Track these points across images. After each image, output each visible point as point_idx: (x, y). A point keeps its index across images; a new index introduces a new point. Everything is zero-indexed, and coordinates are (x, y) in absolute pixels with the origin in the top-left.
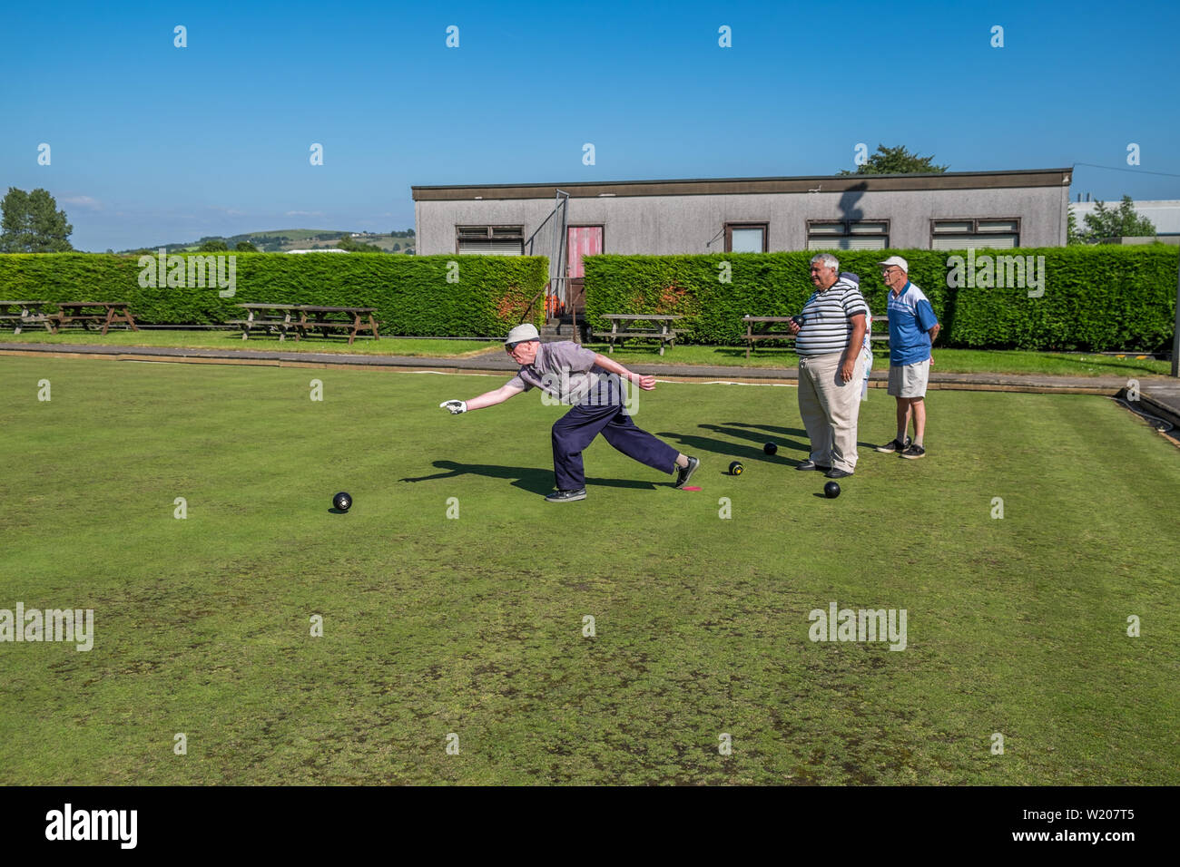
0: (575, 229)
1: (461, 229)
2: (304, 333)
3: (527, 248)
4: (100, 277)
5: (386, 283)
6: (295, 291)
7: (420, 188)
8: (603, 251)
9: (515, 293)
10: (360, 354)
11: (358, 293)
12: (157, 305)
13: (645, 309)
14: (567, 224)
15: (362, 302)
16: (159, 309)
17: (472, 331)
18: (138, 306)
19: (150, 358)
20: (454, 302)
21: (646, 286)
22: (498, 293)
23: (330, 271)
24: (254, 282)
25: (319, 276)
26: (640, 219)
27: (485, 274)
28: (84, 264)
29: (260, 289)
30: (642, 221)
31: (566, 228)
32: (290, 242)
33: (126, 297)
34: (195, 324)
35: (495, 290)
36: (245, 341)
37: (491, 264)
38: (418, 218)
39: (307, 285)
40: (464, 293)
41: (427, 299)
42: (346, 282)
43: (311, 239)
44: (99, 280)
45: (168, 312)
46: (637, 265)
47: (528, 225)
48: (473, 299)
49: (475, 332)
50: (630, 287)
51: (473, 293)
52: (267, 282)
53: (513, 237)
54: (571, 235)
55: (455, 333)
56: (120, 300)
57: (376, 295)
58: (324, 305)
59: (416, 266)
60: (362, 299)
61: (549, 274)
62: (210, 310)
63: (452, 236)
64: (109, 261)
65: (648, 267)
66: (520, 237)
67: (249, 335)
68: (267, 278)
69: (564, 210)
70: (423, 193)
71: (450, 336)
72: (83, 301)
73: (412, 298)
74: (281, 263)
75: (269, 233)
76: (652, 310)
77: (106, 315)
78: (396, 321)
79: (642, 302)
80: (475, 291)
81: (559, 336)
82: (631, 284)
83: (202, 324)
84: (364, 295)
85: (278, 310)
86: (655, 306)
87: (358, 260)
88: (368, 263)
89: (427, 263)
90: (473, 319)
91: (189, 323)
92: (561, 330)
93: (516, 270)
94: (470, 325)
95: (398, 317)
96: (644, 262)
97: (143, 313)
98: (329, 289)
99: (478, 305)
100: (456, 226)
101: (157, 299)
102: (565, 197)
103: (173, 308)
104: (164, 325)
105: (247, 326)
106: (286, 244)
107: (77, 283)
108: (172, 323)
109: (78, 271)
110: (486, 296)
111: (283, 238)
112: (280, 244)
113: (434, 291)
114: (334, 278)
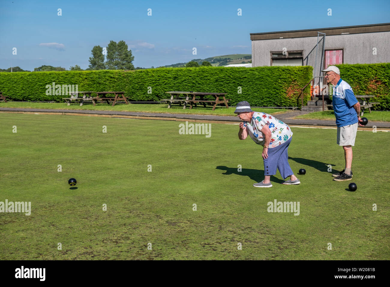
0: (329, 52)
1: (273, 53)
2: (194, 106)
3: (305, 62)
4: (116, 80)
5: (234, 81)
6: (194, 85)
7: (254, 34)
8: (343, 62)
9: (295, 84)
10: (214, 115)
11: (222, 86)
12: (137, 92)
13: (360, 92)
14: (324, 49)
15: (224, 90)
16: (139, 94)
17: (274, 104)
18: (130, 93)
19: (124, 116)
20: (266, 90)
21: (360, 80)
22: (287, 85)
23: (210, 75)
24: (177, 81)
25: (205, 78)
26: (362, 45)
27: (280, 75)
28: (110, 75)
29: (179, 85)
30: (363, 46)
31: (324, 51)
32: (231, 61)
33: (126, 89)
34: (153, 101)
35: (285, 83)
36: (168, 109)
37: (283, 71)
38: (253, 49)
39: (200, 82)
40: (270, 85)
41: (253, 88)
42: (217, 81)
43: (241, 59)
44: (115, 82)
45: (142, 96)
46: (356, 70)
47: (305, 50)
48: (274, 88)
49: (276, 104)
50: (352, 81)
51: (275, 85)
52: (183, 81)
53: (298, 56)
54: (327, 54)
55: (266, 105)
56: (123, 90)
57: (230, 87)
58: (207, 92)
59: (248, 72)
60: (223, 89)
61: (313, 75)
62: (159, 95)
63: (269, 57)
64: (119, 73)
65: (361, 70)
66: (301, 56)
67: (171, 106)
68: (183, 80)
69: (324, 42)
70: (255, 37)
71: (264, 106)
72: (109, 91)
73: (246, 88)
74: (189, 73)
75: (222, 56)
76: (363, 92)
77: (114, 97)
78: (239, 99)
79: (359, 89)
80: (276, 84)
81: (317, 106)
82: (353, 79)
83: (156, 101)
84: (225, 87)
85: (184, 94)
86: (365, 90)
87: (222, 70)
88: (226, 71)
89: (253, 71)
90: (275, 98)
91: (151, 101)
92: (318, 103)
93: (296, 73)
94: (273, 101)
95: (240, 97)
96: (360, 68)
97: (132, 96)
98: (209, 84)
99: (277, 91)
100: (271, 52)
101: (138, 90)
102: (324, 35)
103: (144, 94)
104: (141, 102)
105: (170, 102)
106: (229, 61)
107: (107, 83)
108: (144, 101)
109: (107, 78)
110: (281, 87)
111: (229, 59)
112: (227, 62)
113: (256, 84)
114: (211, 79)
